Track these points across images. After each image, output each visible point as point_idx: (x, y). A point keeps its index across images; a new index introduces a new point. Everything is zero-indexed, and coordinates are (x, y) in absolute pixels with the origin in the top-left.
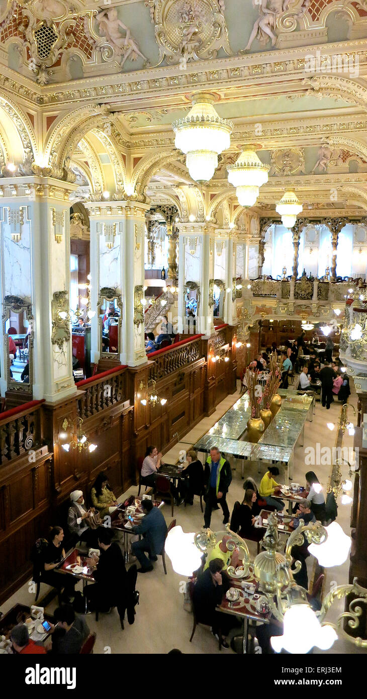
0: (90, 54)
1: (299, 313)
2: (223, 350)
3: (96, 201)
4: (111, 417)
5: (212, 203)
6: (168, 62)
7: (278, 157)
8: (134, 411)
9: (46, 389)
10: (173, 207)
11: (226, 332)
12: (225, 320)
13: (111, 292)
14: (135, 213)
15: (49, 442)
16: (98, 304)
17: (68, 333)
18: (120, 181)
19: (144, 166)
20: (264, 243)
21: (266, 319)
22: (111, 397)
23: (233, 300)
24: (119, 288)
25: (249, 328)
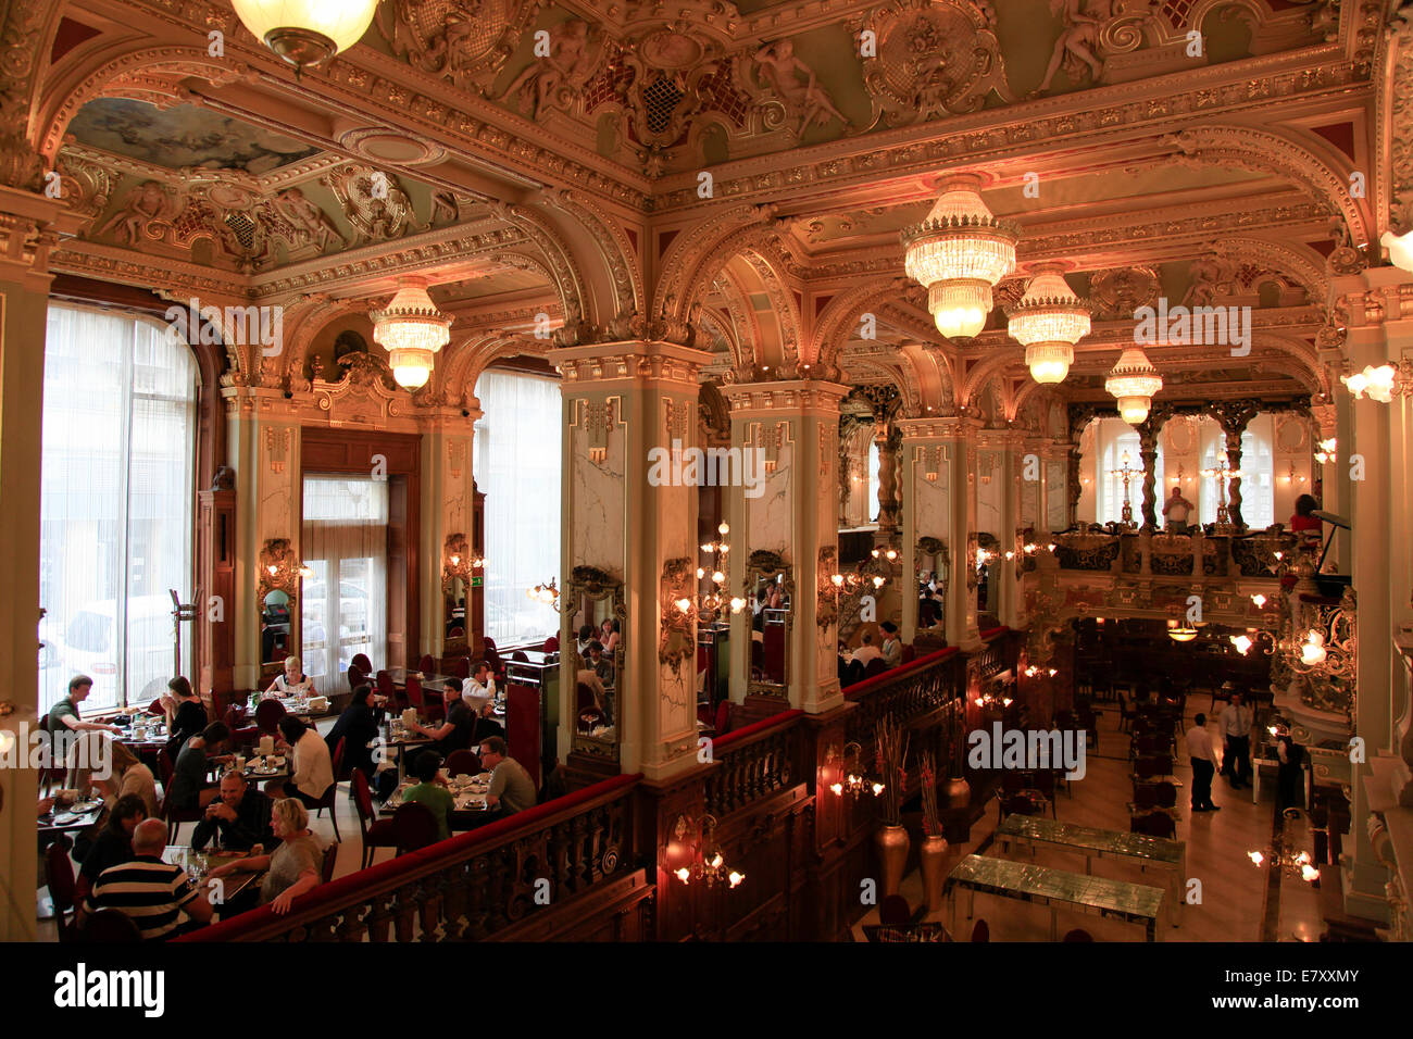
0: (742, 120)
1: (1161, 605)
2: (999, 682)
3: (745, 382)
4: (770, 817)
5: (968, 380)
6: (887, 123)
7: (1104, 284)
8: (815, 806)
9: (645, 752)
10: (887, 388)
11: (1006, 645)
12: (1002, 618)
13: (771, 560)
14: (820, 404)
15: (648, 860)
16: (746, 583)
17: (690, 641)
18: (791, 342)
19: (838, 312)
20: (1079, 456)
21: (1091, 615)
22: (770, 774)
23: (1018, 577)
24: (788, 551)
25: (1053, 635)
